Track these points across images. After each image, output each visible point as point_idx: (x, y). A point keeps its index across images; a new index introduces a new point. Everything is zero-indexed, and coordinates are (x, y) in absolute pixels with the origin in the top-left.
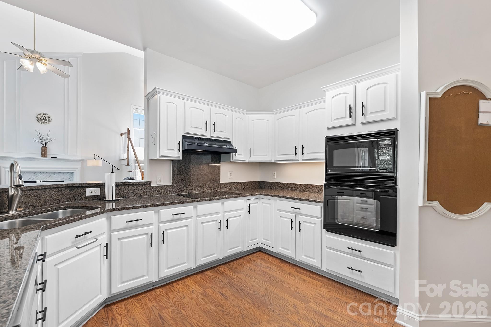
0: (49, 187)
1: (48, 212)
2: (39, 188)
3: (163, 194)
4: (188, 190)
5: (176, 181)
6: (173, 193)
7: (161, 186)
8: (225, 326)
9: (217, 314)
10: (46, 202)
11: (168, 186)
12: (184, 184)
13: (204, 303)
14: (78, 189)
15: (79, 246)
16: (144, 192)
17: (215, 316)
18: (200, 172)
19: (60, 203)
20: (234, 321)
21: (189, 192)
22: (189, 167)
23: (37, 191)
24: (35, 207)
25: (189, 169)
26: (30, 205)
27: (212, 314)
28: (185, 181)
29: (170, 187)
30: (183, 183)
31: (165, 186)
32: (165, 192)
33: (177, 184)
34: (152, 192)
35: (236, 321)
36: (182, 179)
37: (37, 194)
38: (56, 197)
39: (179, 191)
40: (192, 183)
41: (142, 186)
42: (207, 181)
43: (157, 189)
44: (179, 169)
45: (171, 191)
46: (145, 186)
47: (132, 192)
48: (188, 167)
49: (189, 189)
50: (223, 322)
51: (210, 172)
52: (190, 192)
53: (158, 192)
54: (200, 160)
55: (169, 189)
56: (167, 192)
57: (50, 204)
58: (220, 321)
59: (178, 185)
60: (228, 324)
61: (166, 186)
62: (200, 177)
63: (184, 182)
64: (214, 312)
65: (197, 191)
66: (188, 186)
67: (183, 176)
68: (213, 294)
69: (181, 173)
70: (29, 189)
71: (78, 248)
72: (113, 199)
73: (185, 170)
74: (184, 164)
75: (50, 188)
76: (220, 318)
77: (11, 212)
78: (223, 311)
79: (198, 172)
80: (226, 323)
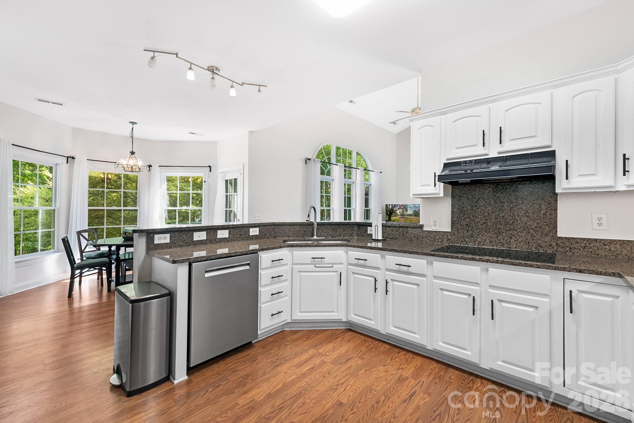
0: (342, 224)
1: (334, 241)
2: (335, 224)
3: (438, 241)
4: (477, 242)
5: (456, 227)
6: (451, 242)
7: (435, 231)
8: (353, 409)
9: (370, 398)
10: (340, 234)
11: (444, 232)
12: (470, 232)
13: (385, 382)
14: (363, 227)
15: (316, 266)
16: (415, 237)
17: (365, 397)
18: (501, 215)
19: (351, 237)
20: (364, 416)
21: (478, 245)
22: (478, 206)
23: (334, 226)
24: (333, 237)
25: (479, 209)
26: (330, 235)
27: (369, 393)
28: (472, 228)
29: (447, 234)
30: (468, 231)
31: (440, 232)
32: (440, 240)
33: (458, 230)
34: (424, 237)
35: (365, 418)
36: (467, 225)
37: (334, 228)
38: (348, 232)
39: (462, 242)
40: (486, 232)
41: (413, 229)
42: (519, 230)
43: (430, 235)
44: (461, 209)
45: (449, 240)
46: (416, 230)
47: (402, 235)
48: (476, 206)
49: (479, 240)
50: (358, 406)
51: (527, 215)
52: (481, 246)
53: (431, 239)
54: (502, 193)
55: (446, 237)
56: (442, 240)
57: (343, 237)
58: (359, 403)
59: (460, 233)
60: (356, 411)
61: (442, 231)
62: (503, 222)
63: (470, 228)
64: (373, 395)
65: (497, 245)
66: (477, 235)
67: (468, 220)
68: (407, 387)
69: (464, 214)
70: (328, 224)
71: (315, 267)
72: (378, 239)
73: (472, 211)
74: (470, 202)
75: (344, 225)
76: (364, 402)
77: (314, 237)
78: (378, 402)
79: (498, 214)
80: (357, 408)
